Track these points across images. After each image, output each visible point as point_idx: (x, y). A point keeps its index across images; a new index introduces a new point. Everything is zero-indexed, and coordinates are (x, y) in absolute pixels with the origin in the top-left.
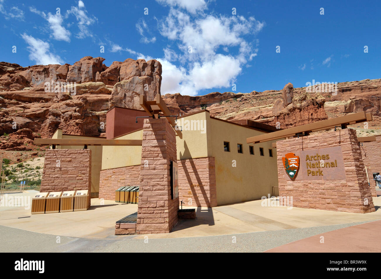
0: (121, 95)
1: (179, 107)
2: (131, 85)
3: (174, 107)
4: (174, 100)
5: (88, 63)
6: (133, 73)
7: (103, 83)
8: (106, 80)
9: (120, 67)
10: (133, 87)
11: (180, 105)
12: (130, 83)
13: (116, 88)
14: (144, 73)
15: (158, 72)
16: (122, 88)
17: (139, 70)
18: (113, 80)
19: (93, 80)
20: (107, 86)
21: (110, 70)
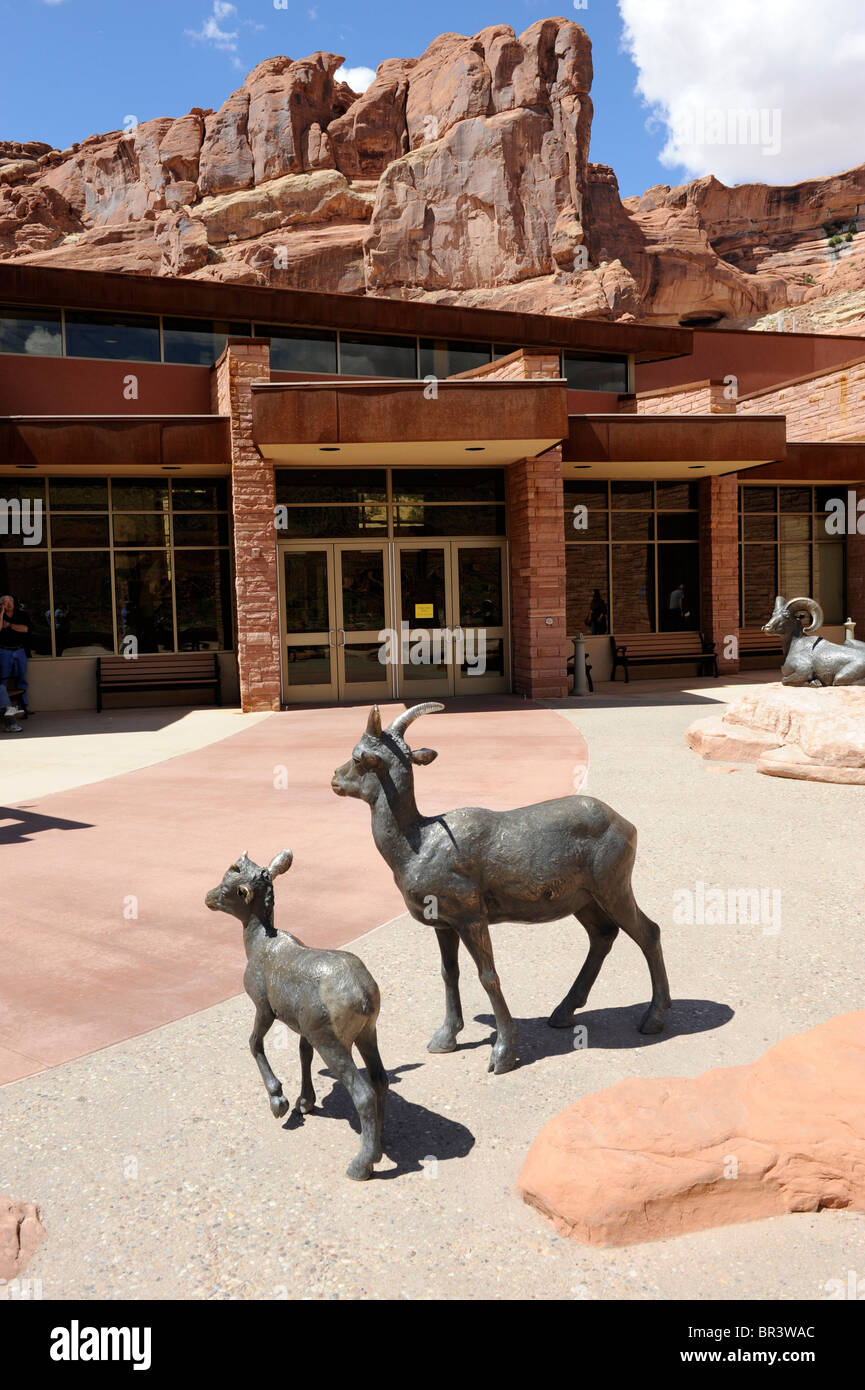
0: (411, 218)
1: (713, 245)
2: (452, 162)
3: (683, 248)
4: (686, 215)
5: (274, 92)
6: (460, 106)
7: (339, 173)
8: (350, 159)
9: (407, 85)
10: (459, 174)
11: (718, 235)
12: (445, 157)
13: (390, 187)
14: (509, 97)
15: (575, 82)
16: (414, 186)
17: (486, 84)
18: (382, 155)
19: (299, 163)
20: (356, 184)
21: (365, 104)
